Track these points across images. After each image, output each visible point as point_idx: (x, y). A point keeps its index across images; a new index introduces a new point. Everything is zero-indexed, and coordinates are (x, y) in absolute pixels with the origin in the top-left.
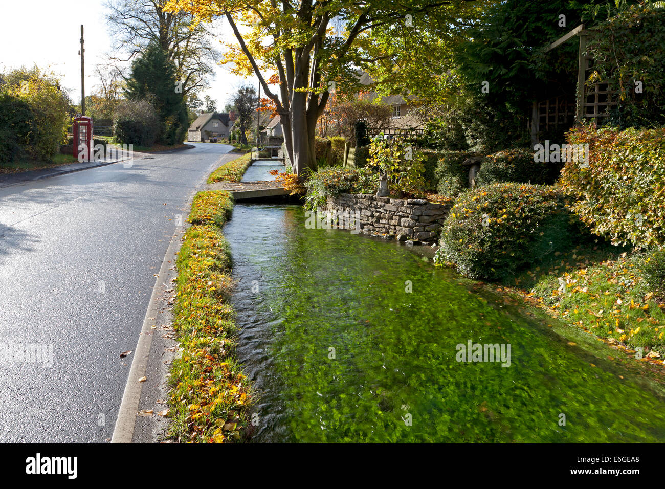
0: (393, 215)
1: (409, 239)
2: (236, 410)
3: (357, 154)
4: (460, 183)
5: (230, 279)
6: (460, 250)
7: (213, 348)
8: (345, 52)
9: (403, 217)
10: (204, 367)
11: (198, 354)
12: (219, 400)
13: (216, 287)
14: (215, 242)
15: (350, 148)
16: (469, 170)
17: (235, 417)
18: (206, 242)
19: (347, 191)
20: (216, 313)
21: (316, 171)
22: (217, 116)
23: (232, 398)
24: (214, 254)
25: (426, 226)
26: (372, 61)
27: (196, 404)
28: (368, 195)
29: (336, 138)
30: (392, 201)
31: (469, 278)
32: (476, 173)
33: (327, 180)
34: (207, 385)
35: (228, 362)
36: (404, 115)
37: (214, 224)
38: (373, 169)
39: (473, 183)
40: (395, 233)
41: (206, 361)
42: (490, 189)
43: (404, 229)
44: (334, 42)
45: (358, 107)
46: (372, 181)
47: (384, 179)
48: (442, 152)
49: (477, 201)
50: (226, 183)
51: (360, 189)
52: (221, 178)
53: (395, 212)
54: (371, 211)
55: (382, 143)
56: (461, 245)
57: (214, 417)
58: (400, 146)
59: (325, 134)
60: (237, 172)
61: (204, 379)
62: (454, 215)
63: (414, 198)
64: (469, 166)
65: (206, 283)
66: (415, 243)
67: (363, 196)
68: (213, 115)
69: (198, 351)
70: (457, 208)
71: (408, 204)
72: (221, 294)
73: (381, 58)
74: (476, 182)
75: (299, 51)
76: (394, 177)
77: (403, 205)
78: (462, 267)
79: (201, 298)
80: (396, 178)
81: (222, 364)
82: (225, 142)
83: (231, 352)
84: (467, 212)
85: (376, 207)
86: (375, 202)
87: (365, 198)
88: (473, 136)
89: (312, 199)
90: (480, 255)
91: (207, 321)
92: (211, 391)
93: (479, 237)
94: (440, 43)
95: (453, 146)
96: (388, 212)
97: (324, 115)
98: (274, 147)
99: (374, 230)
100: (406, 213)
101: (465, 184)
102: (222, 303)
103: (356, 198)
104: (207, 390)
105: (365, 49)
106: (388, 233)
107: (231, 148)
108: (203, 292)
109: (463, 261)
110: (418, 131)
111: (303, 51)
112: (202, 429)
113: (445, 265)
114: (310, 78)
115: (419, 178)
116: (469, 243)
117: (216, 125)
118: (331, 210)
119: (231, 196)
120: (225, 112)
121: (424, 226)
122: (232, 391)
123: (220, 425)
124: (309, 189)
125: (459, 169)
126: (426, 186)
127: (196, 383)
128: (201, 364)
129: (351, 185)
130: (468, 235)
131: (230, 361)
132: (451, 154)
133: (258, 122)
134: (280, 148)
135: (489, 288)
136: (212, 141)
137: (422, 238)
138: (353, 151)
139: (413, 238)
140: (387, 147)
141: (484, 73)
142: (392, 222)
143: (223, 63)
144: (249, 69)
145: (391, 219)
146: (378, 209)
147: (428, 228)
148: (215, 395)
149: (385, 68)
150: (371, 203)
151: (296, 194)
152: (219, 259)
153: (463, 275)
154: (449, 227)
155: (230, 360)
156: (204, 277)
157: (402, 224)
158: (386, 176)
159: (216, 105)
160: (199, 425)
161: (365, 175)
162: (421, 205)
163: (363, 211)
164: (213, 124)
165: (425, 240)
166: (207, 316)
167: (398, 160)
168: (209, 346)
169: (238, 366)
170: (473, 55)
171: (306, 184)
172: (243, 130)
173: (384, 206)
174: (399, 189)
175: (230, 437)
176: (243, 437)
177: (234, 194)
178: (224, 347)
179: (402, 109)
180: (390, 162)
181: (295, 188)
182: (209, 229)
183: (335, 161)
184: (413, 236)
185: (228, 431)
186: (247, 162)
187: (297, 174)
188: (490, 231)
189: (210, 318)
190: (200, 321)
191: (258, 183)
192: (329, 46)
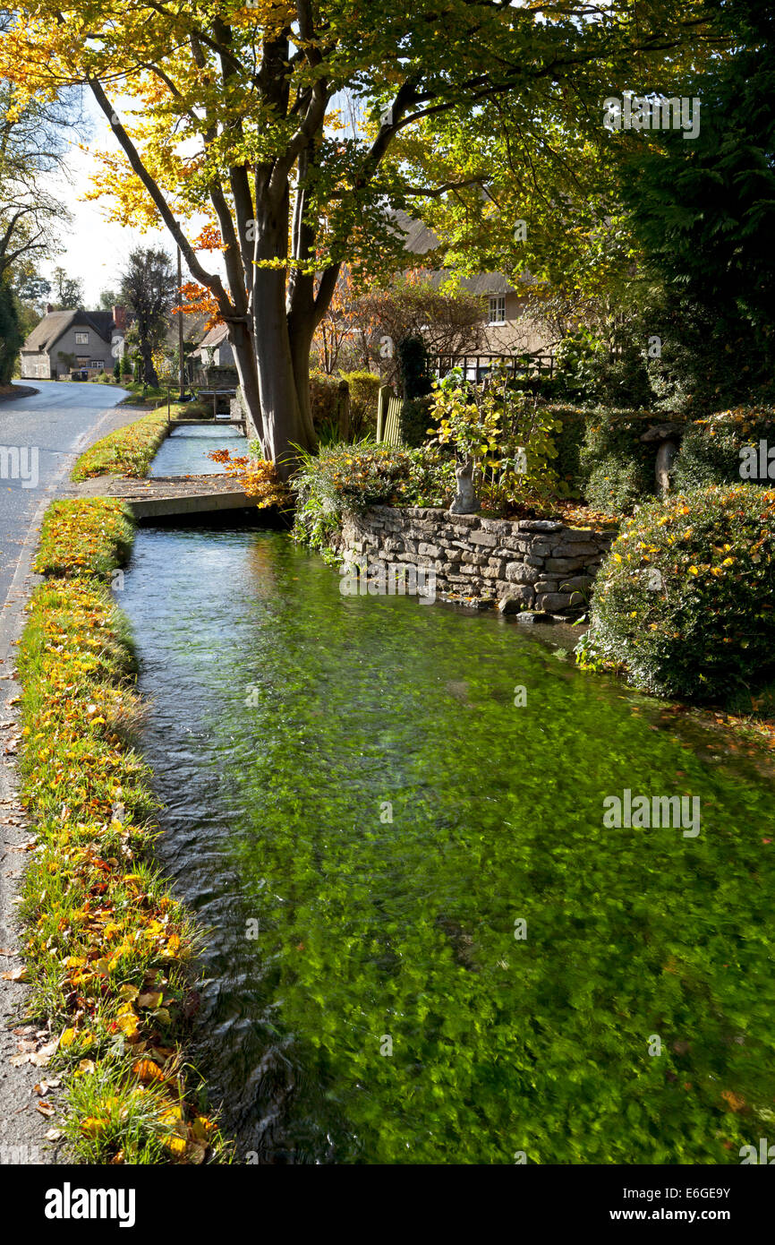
0: (489, 555)
1: (526, 609)
2: (160, 968)
3: (405, 415)
4: (637, 483)
5: (133, 699)
6: (631, 636)
7: (108, 844)
8: (370, 174)
9: (511, 559)
10: (91, 884)
11: (77, 857)
12: (124, 949)
13: (105, 718)
14: (98, 617)
15: (391, 401)
16: (656, 454)
17: (159, 981)
18: (79, 618)
19: (386, 500)
20: (109, 773)
21: (315, 453)
22: (83, 319)
23: (151, 945)
24: (96, 644)
25: (561, 579)
26: (435, 194)
27: (78, 956)
28: (432, 510)
29: (360, 375)
30: (484, 523)
31: (652, 695)
32: (671, 460)
33: (340, 476)
34: (97, 920)
35: (140, 874)
36: (515, 318)
37: (92, 575)
38: (442, 451)
39: (665, 483)
40: (495, 595)
41: (94, 871)
42: (696, 498)
43: (513, 586)
44: (342, 150)
45: (407, 300)
46: (439, 479)
47: (466, 474)
48: (596, 411)
49: (668, 527)
50: (114, 479)
51: (414, 497)
52: (102, 469)
53: (493, 549)
54: (439, 545)
55: (459, 391)
56: (634, 623)
57: (117, 982)
58: (499, 398)
59: (334, 365)
60: (139, 455)
61: (92, 908)
62: (617, 558)
63: (534, 518)
64: (656, 444)
65: (84, 708)
66: (538, 619)
67: (422, 511)
68: (76, 316)
69: (76, 852)
70: (626, 541)
71: (522, 530)
72: (115, 731)
73: (453, 187)
74: (672, 481)
75: (263, 170)
76: (489, 470)
77: (509, 532)
78: (638, 672)
79: (74, 740)
80: (494, 472)
81: (127, 877)
82: (107, 380)
83: (143, 853)
84: (646, 551)
85: (451, 537)
86: (448, 527)
87: (425, 516)
88: (664, 374)
89: (309, 519)
90: (676, 647)
91: (91, 790)
92: (107, 931)
93: (672, 607)
94: (589, 149)
95: (622, 397)
96: (477, 549)
97: (329, 321)
98: (219, 392)
99: (447, 589)
100: (518, 550)
101: (647, 486)
102: (120, 751)
103: (405, 516)
104: (99, 930)
105: (415, 164)
106: (479, 595)
107: (122, 394)
108: (78, 728)
109: (640, 659)
110: (544, 361)
111: (272, 170)
112: (93, 1004)
113: (600, 667)
114: (291, 234)
115: (546, 471)
116: (650, 620)
117: (83, 339)
118: (352, 544)
119: (127, 511)
120: (102, 308)
121: (558, 581)
122: (151, 931)
123: (131, 996)
124: (301, 496)
125: (633, 451)
126: (560, 490)
127: (76, 915)
128: (84, 877)
129: (394, 488)
130: (649, 601)
131: (143, 872)
132: (617, 414)
133: (181, 333)
134: (234, 396)
135: (695, 716)
136: (76, 378)
137: (554, 608)
138: (396, 406)
139: (533, 607)
140: (470, 400)
141: (684, 228)
142: (487, 572)
143: (90, 198)
144: (149, 211)
145: (485, 564)
146: (455, 543)
147: (565, 585)
148: (116, 938)
149: (464, 211)
150: (440, 529)
151: (274, 506)
152: (108, 655)
153: (639, 688)
154: (608, 585)
155: (142, 867)
156: (77, 696)
157: (508, 576)
158: (470, 466)
159: (81, 290)
160: (87, 997)
161: (425, 464)
162: (549, 532)
163: (422, 546)
164: (77, 336)
165: (559, 613)
166: (90, 779)
167: (496, 432)
168: (98, 842)
169: (162, 881)
170: (658, 186)
171: (295, 485)
172: (147, 351)
173: (468, 535)
174: (501, 497)
175: (151, 1020)
176: (178, 1021)
177: (134, 506)
178: (129, 842)
179: (507, 305)
180: (477, 435)
181: (270, 493)
182: (83, 588)
183: (359, 428)
184: (534, 602)
185: (145, 1009)
186: (161, 428)
187: (273, 462)
188: (696, 594)
189: (96, 783)
190: (76, 789)
191: (186, 479)
192: (332, 160)
